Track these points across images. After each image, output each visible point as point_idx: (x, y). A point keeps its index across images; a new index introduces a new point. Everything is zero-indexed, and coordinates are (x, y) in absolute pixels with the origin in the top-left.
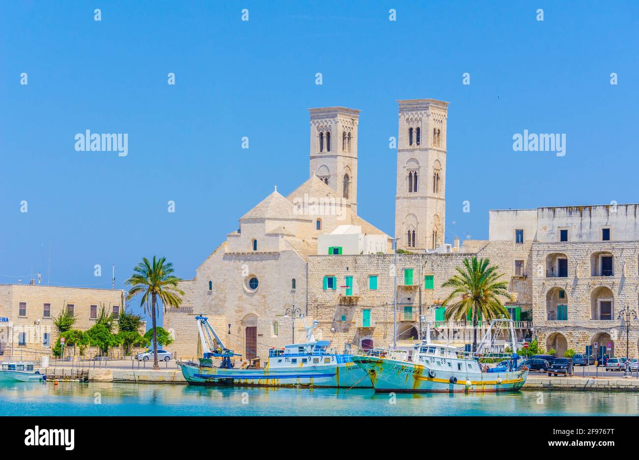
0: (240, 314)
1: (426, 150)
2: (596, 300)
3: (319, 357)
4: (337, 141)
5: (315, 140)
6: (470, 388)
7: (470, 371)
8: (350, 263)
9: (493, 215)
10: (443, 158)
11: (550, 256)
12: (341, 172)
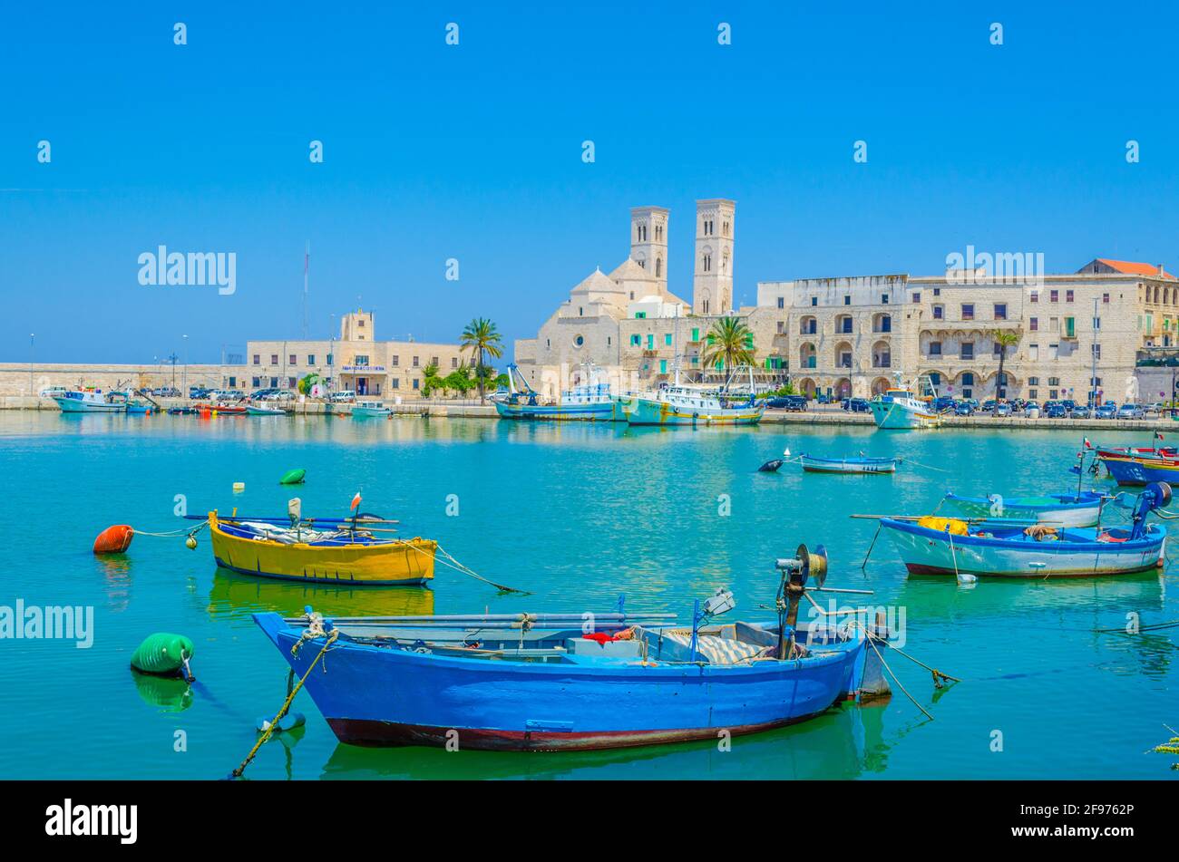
0: (570, 364)
1: (717, 238)
2: (839, 353)
3: (600, 397)
4: (652, 233)
5: (635, 232)
6: (711, 421)
7: (711, 408)
8: (651, 324)
10: (731, 245)
11: (803, 317)
12: (654, 257)
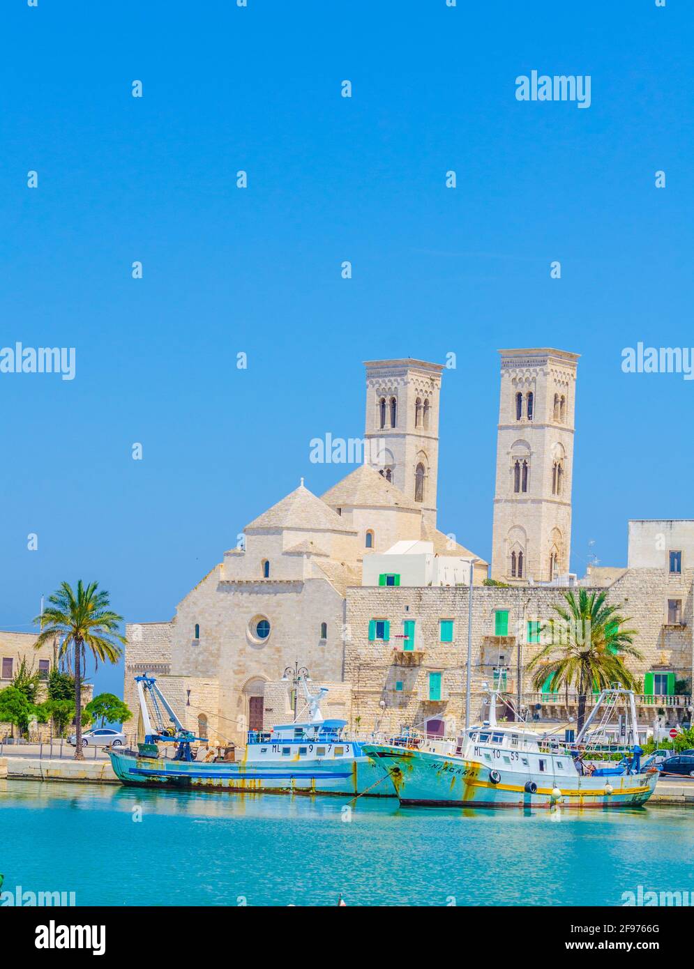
0: (240, 676)
1: (542, 427)
3: (327, 746)
4: (407, 412)
5: (373, 410)
6: (559, 801)
7: (559, 772)
8: (411, 600)
9: (634, 528)
10: (569, 440)
12: (412, 459)
